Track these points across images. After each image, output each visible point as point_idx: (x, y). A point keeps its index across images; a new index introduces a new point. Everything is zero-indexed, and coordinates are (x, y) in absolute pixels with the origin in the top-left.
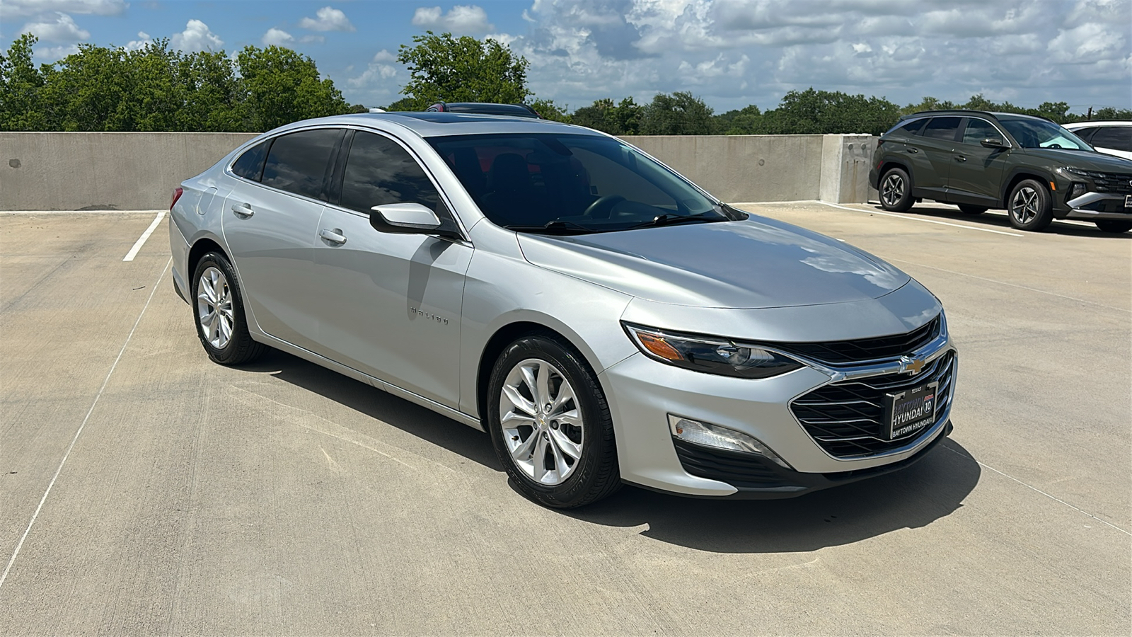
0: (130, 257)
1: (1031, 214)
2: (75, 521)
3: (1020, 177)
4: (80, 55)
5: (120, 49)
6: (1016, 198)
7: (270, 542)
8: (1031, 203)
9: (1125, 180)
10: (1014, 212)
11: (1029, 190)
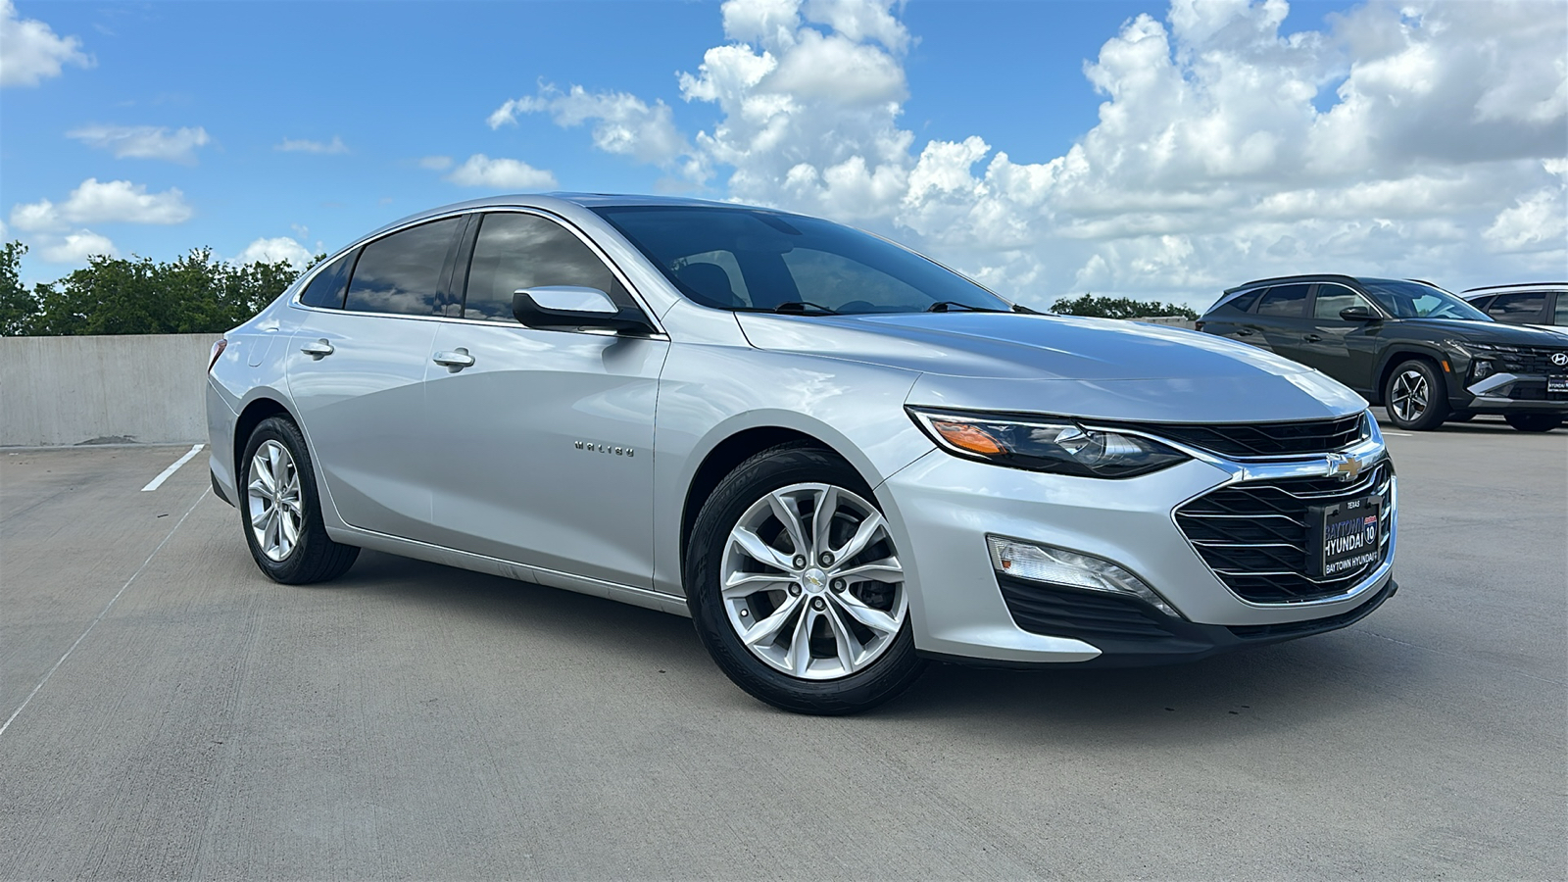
0: (152, 486)
1: (1417, 406)
2: (49, 753)
3: (1400, 358)
4: (91, 271)
5: (146, 260)
6: (1396, 387)
7: (357, 767)
8: (1418, 391)
9: (1544, 355)
10: (1395, 406)
11: (1413, 374)
